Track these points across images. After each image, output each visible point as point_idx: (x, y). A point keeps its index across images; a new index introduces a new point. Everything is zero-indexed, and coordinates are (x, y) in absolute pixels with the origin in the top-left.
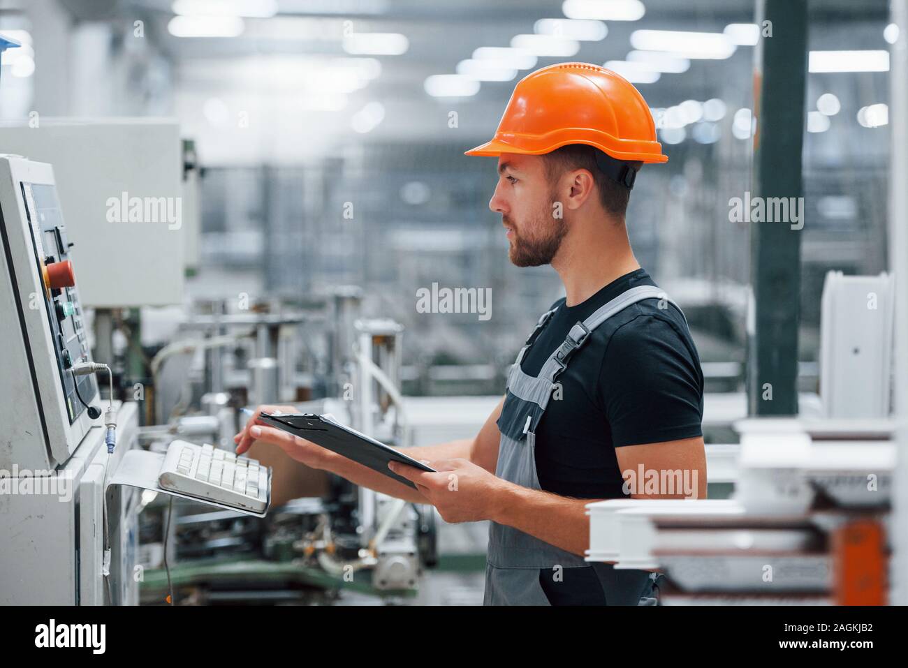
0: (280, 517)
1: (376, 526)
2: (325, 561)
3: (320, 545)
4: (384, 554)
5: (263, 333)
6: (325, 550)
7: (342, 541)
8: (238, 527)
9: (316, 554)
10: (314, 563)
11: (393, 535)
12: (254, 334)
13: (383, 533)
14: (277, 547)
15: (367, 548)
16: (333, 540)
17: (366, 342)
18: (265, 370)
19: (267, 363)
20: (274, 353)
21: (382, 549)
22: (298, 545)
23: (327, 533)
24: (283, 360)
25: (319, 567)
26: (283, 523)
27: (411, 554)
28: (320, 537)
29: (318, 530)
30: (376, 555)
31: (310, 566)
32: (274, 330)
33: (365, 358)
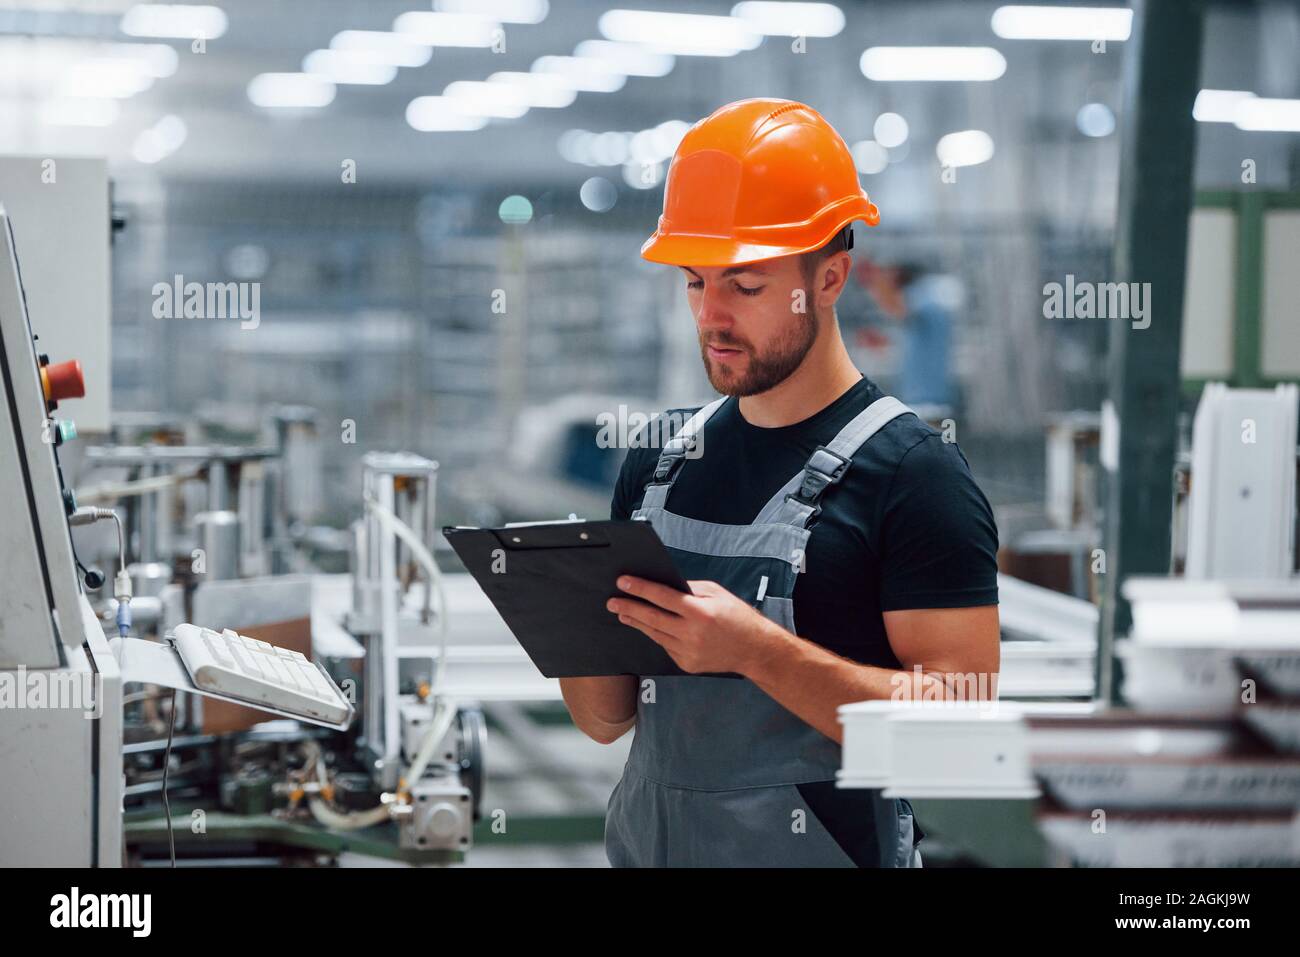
0: (243, 748)
1: (405, 759)
2: (321, 811)
3: (312, 787)
4: (423, 798)
5: (217, 473)
6: (319, 795)
7: (347, 782)
8: (172, 762)
9: (305, 801)
10: (303, 813)
11: (432, 772)
12: (203, 474)
13: (418, 768)
14: (242, 790)
15: (393, 791)
16: (329, 780)
17: (386, 486)
18: (219, 528)
19: (222, 518)
20: (232, 504)
21: (418, 792)
22: (278, 788)
23: (321, 769)
24: (245, 514)
25: (311, 819)
26: (249, 757)
27: (464, 798)
28: (312, 776)
29: (309, 765)
30: (410, 799)
31: (297, 819)
32: (233, 469)
33: (384, 509)
